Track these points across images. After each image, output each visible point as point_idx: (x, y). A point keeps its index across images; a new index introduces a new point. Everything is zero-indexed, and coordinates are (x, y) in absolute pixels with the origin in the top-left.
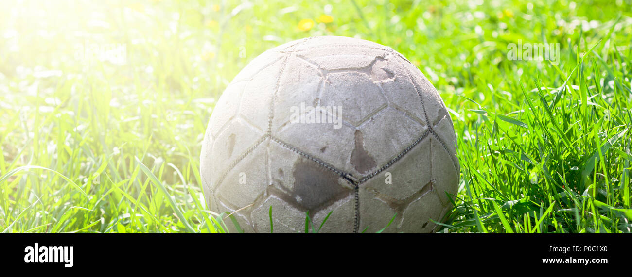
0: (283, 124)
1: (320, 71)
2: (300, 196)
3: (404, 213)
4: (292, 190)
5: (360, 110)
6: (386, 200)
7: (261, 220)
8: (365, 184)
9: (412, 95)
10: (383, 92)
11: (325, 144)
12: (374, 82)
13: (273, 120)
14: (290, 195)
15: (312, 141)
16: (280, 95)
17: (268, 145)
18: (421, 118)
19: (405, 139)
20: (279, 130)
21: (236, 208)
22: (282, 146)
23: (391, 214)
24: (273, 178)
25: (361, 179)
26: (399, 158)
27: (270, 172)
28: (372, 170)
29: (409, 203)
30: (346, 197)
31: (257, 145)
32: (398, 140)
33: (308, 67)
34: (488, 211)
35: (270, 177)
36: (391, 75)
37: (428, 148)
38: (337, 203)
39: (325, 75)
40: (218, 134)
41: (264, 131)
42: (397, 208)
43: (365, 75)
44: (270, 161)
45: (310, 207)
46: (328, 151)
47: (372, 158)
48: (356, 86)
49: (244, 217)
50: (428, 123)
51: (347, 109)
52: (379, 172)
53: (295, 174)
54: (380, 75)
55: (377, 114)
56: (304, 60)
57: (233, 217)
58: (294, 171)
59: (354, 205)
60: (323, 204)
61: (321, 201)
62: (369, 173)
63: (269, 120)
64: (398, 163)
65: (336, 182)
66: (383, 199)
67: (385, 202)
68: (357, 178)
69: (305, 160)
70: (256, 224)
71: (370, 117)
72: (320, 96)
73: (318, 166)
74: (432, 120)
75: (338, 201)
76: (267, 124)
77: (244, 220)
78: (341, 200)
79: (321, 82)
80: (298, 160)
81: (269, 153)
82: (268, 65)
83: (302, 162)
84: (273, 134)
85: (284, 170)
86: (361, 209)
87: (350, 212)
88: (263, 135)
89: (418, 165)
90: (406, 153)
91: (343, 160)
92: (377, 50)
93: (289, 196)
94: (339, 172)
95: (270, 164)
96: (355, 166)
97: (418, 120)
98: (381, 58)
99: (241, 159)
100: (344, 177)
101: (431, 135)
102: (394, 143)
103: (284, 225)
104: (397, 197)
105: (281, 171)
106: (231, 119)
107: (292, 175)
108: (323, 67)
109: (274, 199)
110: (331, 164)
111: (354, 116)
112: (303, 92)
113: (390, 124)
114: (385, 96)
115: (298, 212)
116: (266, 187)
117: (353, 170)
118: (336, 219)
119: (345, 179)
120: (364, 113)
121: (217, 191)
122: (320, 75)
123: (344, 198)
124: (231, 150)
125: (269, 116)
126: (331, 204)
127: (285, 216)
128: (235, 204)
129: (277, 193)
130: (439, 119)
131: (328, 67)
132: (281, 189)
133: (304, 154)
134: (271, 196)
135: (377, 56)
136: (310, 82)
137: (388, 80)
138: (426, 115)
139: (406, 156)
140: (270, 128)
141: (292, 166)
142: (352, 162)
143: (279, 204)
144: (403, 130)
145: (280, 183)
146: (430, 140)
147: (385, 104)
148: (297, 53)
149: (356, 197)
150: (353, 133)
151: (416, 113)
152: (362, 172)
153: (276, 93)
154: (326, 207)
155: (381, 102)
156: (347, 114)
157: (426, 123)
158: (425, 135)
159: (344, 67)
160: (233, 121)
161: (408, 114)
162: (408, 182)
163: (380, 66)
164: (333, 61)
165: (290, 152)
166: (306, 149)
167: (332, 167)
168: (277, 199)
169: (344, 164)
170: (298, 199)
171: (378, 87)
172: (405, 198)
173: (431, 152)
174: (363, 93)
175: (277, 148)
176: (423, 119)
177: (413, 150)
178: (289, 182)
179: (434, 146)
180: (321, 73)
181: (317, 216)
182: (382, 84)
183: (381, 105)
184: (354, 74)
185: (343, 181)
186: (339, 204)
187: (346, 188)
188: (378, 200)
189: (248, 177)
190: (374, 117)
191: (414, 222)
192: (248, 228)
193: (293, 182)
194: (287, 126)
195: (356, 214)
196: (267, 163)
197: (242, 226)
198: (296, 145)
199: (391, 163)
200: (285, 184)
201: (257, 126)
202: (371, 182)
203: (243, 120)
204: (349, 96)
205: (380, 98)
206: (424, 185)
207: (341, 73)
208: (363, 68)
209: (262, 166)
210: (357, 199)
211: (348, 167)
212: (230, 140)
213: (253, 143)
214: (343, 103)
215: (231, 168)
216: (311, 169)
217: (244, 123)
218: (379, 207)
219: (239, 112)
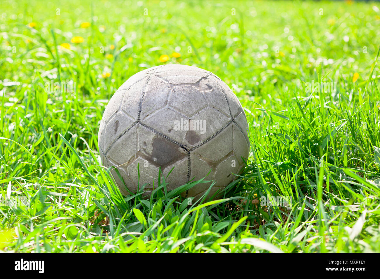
0: (146, 115)
1: (169, 85)
2: (156, 158)
3: (216, 169)
4: (151, 154)
5: (192, 108)
6: (206, 161)
7: (133, 171)
8: (194, 151)
9: (222, 100)
10: (206, 98)
11: (171, 128)
12: (201, 92)
13: (141, 113)
15: (163, 126)
16: (145, 98)
17: (138, 127)
18: (227, 113)
19: (218, 125)
20: (144, 119)
21: (119, 164)
22: (146, 128)
23: (209, 169)
24: (140, 147)
25: (191, 148)
26: (214, 136)
27: (138, 143)
28: (198, 143)
29: (219, 163)
30: (182, 158)
31: (131, 127)
32: (214, 126)
33: (162, 82)
34: (266, 168)
35: (139, 146)
36: (210, 88)
37: (231, 131)
38: (177, 162)
39: (172, 87)
40: (108, 121)
41: (136, 119)
42: (212, 165)
43: (195, 88)
44: (139, 137)
45: (162, 164)
46: (172, 132)
47: (198, 136)
48: (189, 94)
49: (124, 170)
50: (232, 116)
51: (184, 107)
52: (202, 144)
53: (153, 145)
54: (204, 88)
55: (202, 111)
56: (160, 78)
57: (117, 170)
58: (152, 143)
59: (187, 164)
60: (169, 163)
61: (168, 161)
62: (197, 145)
63: (139, 113)
64: (213, 139)
65: (177, 150)
66: (204, 160)
69: (159, 136)
70: (130, 174)
71: (197, 112)
72: (169, 100)
73: (167, 140)
74: (234, 114)
76: (137, 115)
77: (123, 171)
78: (180, 161)
79: (170, 91)
80: (155, 136)
81: (138, 132)
82: (139, 81)
83: (157, 138)
84: (141, 121)
86: (192, 166)
87: (185, 168)
88: (135, 121)
89: (225, 141)
90: (218, 133)
91: (181, 137)
92: (202, 73)
93: (149, 158)
94: (179, 144)
96: (188, 140)
97: (225, 114)
98: (205, 78)
99: (122, 135)
100: (182, 147)
101: (233, 123)
102: (211, 127)
103: (146, 174)
104: (213, 159)
105: (145, 143)
106: (116, 112)
107: (151, 145)
108: (171, 82)
109: (140, 159)
110: (174, 139)
111: (188, 111)
112: (159, 97)
113: (209, 116)
114: (207, 100)
115: (155, 167)
116: (136, 152)
117: (187, 143)
118: (177, 171)
120: (194, 110)
121: (108, 154)
122: (169, 87)
123: (181, 159)
124: (116, 130)
125: (139, 110)
127: (147, 169)
128: (118, 162)
129: (142, 156)
131: (174, 83)
132: (144, 153)
133: (158, 133)
134: (139, 157)
135: (203, 76)
136: (163, 91)
137: (209, 91)
138: (230, 111)
139: (218, 135)
140: (139, 118)
141: (151, 140)
142: (186, 138)
144: (216, 120)
145: (144, 150)
146: (233, 126)
147: (206, 104)
148: (156, 74)
149: (189, 158)
151: (225, 110)
152: (192, 144)
153: (143, 97)
154: (171, 165)
155: (204, 104)
156: (184, 110)
157: (230, 116)
158: (229, 123)
159: (183, 83)
160: (118, 113)
161: (220, 111)
162: (219, 151)
163: (204, 82)
164: (176, 79)
165: (150, 132)
166: (159, 130)
167: (175, 141)
168: (143, 159)
169: (182, 139)
170: (155, 159)
171: (203, 95)
172: (217, 159)
173: (233, 133)
174: (194, 98)
175: (143, 130)
177: (222, 132)
178: (150, 149)
179: (235, 130)
181: (166, 169)
182: (205, 93)
184: (189, 87)
185: (181, 149)
186: (179, 163)
187: (183, 153)
188: (201, 161)
189: (126, 146)
190: (200, 112)
191: (222, 174)
192: (125, 176)
193: (152, 149)
194: (149, 117)
195: (188, 169)
196: (137, 138)
197: (122, 175)
198: (154, 128)
199: (209, 139)
200: (147, 151)
201: (131, 116)
202: (198, 150)
203: (123, 112)
204: (186, 100)
205: (204, 101)
206: (228, 153)
207: (181, 86)
208: (194, 83)
209: (134, 140)
210: (189, 160)
211: (184, 141)
212: (116, 124)
213: (129, 126)
214: (182, 103)
215: (116, 141)
216: (162, 142)
217: (124, 114)
218: (202, 165)
219: (121, 108)
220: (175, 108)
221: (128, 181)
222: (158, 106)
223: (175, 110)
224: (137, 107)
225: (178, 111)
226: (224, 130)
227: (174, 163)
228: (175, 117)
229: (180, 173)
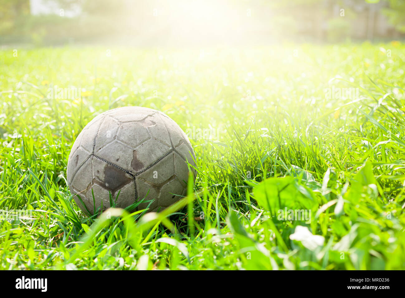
0: (99, 148)
1: (119, 123)
2: (108, 183)
3: (160, 191)
4: (103, 181)
5: (136, 140)
6: (150, 184)
7: (91, 196)
8: (138, 176)
9: (164, 133)
10: (149, 132)
11: (119, 157)
12: (145, 127)
13: (95, 147)
14: (103, 183)
15: (112, 156)
16: (99, 135)
17: (92, 159)
18: (168, 144)
19: (159, 154)
20: (97, 151)
21: (80, 191)
22: (98, 159)
23: (153, 191)
24: (95, 175)
25: (137, 174)
26: (156, 163)
27: (93, 172)
28: (141, 169)
29: (163, 185)
30: (129, 183)
32: (155, 154)
33: (114, 121)
35: (94, 175)
36: (154, 123)
37: (172, 158)
38: (125, 186)
39: (121, 124)
40: (72, 156)
41: (91, 152)
42: (156, 188)
43: (141, 124)
44: (93, 167)
45: (113, 189)
46: (120, 161)
47: (142, 163)
48: (135, 129)
49: (84, 196)
50: (172, 146)
51: (130, 140)
52: (145, 170)
53: (105, 172)
54: (148, 123)
55: (145, 142)
56: (112, 118)
57: (78, 196)
58: (104, 171)
59: (134, 187)
60: (118, 187)
61: (117, 185)
62: (140, 171)
63: (93, 147)
64: (155, 166)
65: (124, 176)
66: (148, 183)
67: (150, 185)
68: (134, 173)
69: (109, 165)
70: (89, 199)
71: (141, 143)
72: (117, 135)
73: (115, 168)
74: (175, 145)
75: (126, 185)
76: (92, 149)
78: (127, 185)
79: (119, 128)
80: (106, 165)
81: (93, 163)
82: (96, 121)
83: (108, 166)
84: (95, 154)
85: (99, 171)
86: (138, 189)
87: (132, 190)
88: (90, 154)
89: (166, 167)
90: (159, 160)
91: (127, 165)
92: (149, 112)
94: (125, 170)
95: (93, 168)
96: (133, 167)
97: (167, 145)
98: (151, 116)
99: (81, 167)
100: (128, 173)
101: (174, 152)
102: (153, 156)
103: (101, 198)
104: (156, 183)
105: (98, 172)
106: (78, 148)
107: (103, 173)
108: (120, 120)
109: (96, 185)
110: (121, 167)
111: (133, 143)
113: (151, 147)
114: (150, 133)
115: (107, 191)
116: (92, 180)
117: (132, 169)
118: (125, 194)
119: (128, 174)
120: (138, 142)
121: (72, 184)
122: (119, 125)
123: (128, 183)
124: (77, 163)
125: (93, 145)
126: (123, 186)
127: (102, 194)
128: (79, 189)
129: (97, 182)
130: (179, 144)
131: (124, 121)
132: (98, 180)
133: (109, 163)
134: (94, 184)
135: (149, 114)
136: (113, 128)
137: (153, 126)
138: (171, 142)
139: (159, 162)
140: (93, 151)
141: (103, 169)
142: (132, 165)
143: (98, 188)
144: (158, 149)
146: (173, 154)
147: (149, 137)
148: (109, 115)
149: (134, 182)
150: (132, 152)
151: (166, 141)
152: (137, 170)
153: (97, 134)
154: (120, 188)
155: (147, 137)
156: (129, 142)
158: (170, 152)
159: (130, 120)
161: (161, 142)
162: (162, 175)
163: (149, 119)
164: (126, 118)
165: (102, 162)
166: (109, 160)
167: (122, 168)
168: (97, 185)
170: (107, 185)
171: (146, 129)
172: (160, 183)
173: (174, 160)
174: (138, 132)
175: (96, 161)
176: (169, 144)
177: (163, 159)
178: (102, 177)
179: (175, 157)
180: (119, 124)
181: (116, 193)
182: (149, 128)
183: (147, 138)
184: (135, 123)
185: (127, 175)
186: (127, 186)
187: (129, 178)
188: (146, 184)
189: (84, 175)
190: (143, 143)
191: (167, 195)
192: (86, 201)
193: (104, 176)
194: (101, 150)
195: (135, 191)
196: (92, 168)
197: (84, 201)
198: (105, 158)
199: (151, 165)
200: (100, 178)
201: (88, 150)
202: (142, 175)
203: (82, 148)
204: (131, 134)
205: (147, 134)
206: (171, 176)
207: (129, 123)
208: (140, 121)
209: (90, 169)
210: (135, 184)
211: (130, 168)
212: (77, 158)
213: (86, 158)
214: (128, 137)
215: (77, 171)
216: (112, 170)
217: (82, 149)
218: (147, 188)
219: (81, 144)
220: (122, 141)
221: (88, 205)
222: (108, 141)
223: (122, 143)
224: (92, 143)
225: (124, 144)
226: (165, 158)
227: (122, 187)
228: (122, 148)
229: (128, 196)
